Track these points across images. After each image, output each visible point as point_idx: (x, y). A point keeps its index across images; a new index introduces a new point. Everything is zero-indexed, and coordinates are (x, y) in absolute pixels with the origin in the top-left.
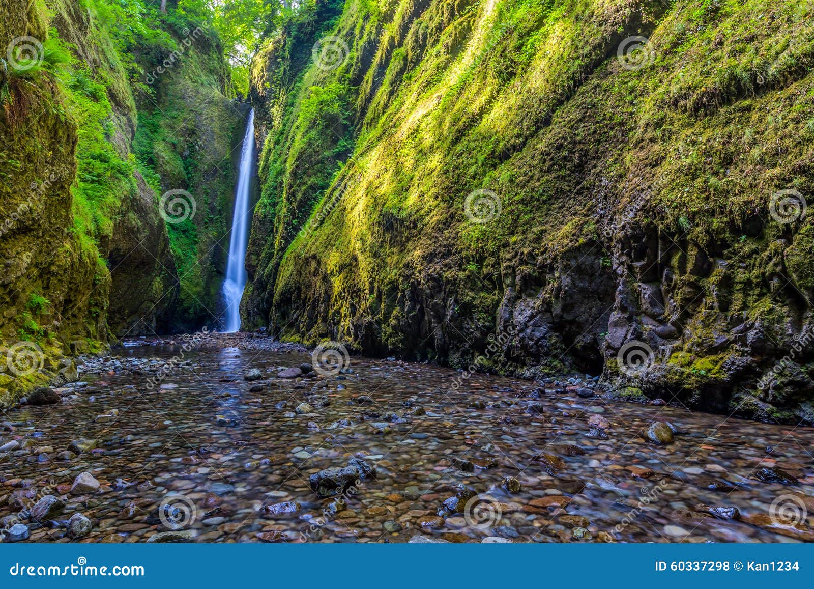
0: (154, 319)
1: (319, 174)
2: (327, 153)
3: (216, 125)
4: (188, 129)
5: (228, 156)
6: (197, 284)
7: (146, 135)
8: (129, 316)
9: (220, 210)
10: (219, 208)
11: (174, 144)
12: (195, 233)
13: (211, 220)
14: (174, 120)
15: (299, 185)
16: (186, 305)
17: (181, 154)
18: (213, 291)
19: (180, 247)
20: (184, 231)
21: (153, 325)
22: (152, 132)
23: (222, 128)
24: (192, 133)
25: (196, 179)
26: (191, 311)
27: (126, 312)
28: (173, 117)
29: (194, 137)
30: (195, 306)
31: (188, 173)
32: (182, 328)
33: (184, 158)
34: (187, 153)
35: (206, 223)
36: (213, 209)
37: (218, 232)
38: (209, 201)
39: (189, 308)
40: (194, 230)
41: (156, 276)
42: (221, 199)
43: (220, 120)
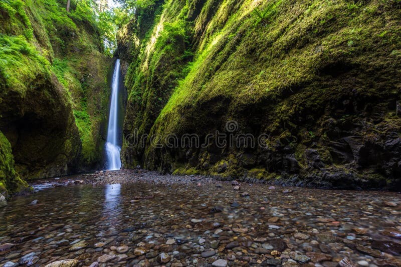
0: (66, 165)
1: (174, 70)
2: (178, 58)
3: (98, 66)
4: (83, 68)
5: (105, 81)
6: (92, 146)
7: (60, 69)
8: (47, 164)
9: (102, 108)
10: (102, 107)
11: (75, 74)
12: (89, 119)
13: (98, 113)
14: (75, 63)
15: (162, 76)
16: (85, 157)
17: (80, 80)
18: (101, 149)
19: (81, 126)
20: (83, 118)
21: (66, 169)
22: (63, 68)
23: (102, 68)
24: (86, 70)
25: (89, 92)
26: (89, 160)
27: (45, 161)
28: (75, 62)
29: (87, 71)
30: (91, 157)
31: (84, 90)
32: (83, 170)
33: (82, 82)
34: (83, 80)
35: (95, 114)
36: (98, 107)
37: (102, 119)
38: (96, 103)
39: (88, 158)
40: (88, 117)
41: (67, 139)
42: (103, 102)
43: (100, 64)
